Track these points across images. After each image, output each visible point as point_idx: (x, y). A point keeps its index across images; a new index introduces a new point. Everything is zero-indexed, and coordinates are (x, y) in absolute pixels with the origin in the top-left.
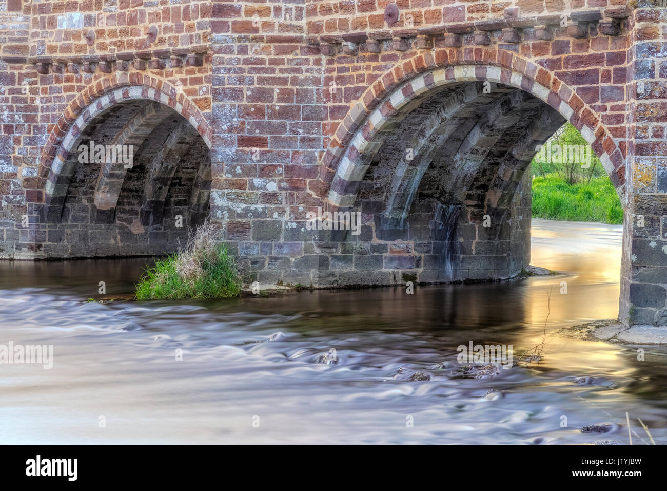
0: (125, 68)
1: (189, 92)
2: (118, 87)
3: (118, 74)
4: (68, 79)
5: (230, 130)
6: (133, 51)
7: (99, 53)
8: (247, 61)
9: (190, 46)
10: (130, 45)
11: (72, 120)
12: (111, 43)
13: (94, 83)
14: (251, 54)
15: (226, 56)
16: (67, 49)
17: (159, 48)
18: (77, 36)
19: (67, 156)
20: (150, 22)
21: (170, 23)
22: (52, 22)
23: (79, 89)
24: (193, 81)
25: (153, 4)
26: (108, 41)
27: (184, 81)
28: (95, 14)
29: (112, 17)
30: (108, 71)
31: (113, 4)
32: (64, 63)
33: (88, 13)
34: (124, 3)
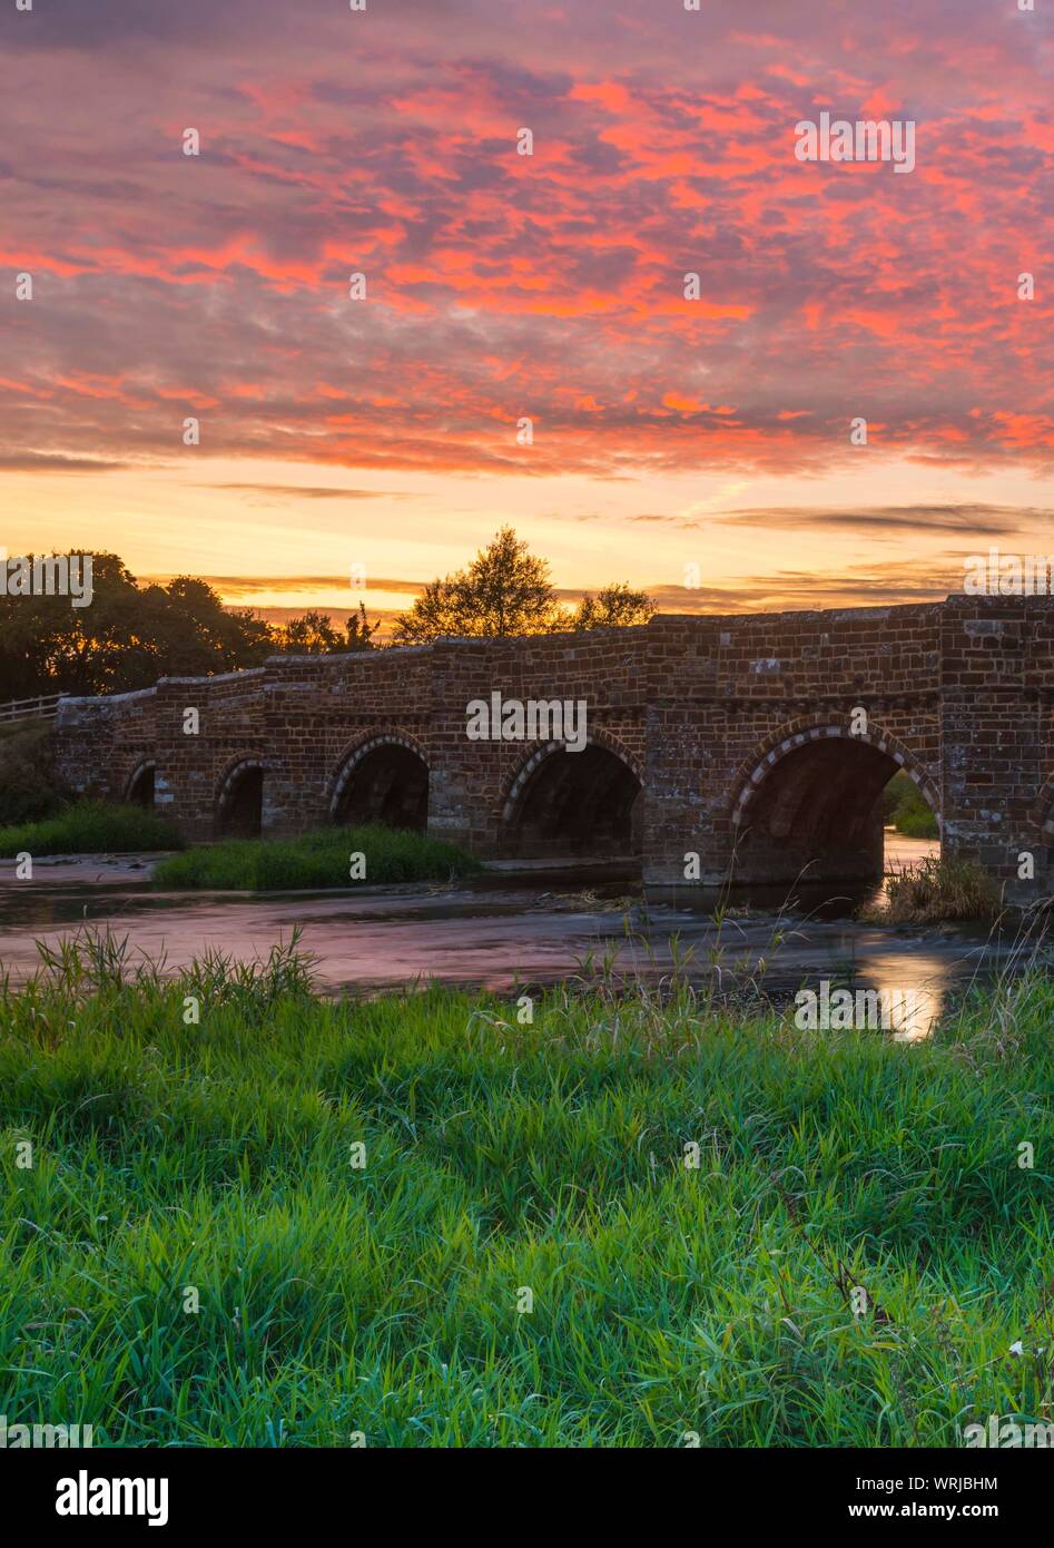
0: (825, 711)
1: (895, 732)
2: (815, 727)
3: (817, 715)
4: (759, 719)
5: (959, 768)
6: (837, 695)
7: (798, 696)
8: (973, 709)
9: (901, 692)
10: (833, 689)
11: (765, 755)
12: (812, 688)
13: (790, 723)
14: (977, 702)
15: (956, 704)
16: (762, 691)
17: (865, 693)
18: (772, 680)
19: (755, 787)
20: (856, 669)
21: (878, 672)
22: (744, 667)
23: (773, 728)
24: (900, 723)
25: (858, 654)
26: (808, 685)
27: (890, 723)
28: (792, 660)
29: (812, 664)
30: (806, 711)
31: (813, 653)
32: (756, 704)
33: (785, 660)
34: (826, 652)
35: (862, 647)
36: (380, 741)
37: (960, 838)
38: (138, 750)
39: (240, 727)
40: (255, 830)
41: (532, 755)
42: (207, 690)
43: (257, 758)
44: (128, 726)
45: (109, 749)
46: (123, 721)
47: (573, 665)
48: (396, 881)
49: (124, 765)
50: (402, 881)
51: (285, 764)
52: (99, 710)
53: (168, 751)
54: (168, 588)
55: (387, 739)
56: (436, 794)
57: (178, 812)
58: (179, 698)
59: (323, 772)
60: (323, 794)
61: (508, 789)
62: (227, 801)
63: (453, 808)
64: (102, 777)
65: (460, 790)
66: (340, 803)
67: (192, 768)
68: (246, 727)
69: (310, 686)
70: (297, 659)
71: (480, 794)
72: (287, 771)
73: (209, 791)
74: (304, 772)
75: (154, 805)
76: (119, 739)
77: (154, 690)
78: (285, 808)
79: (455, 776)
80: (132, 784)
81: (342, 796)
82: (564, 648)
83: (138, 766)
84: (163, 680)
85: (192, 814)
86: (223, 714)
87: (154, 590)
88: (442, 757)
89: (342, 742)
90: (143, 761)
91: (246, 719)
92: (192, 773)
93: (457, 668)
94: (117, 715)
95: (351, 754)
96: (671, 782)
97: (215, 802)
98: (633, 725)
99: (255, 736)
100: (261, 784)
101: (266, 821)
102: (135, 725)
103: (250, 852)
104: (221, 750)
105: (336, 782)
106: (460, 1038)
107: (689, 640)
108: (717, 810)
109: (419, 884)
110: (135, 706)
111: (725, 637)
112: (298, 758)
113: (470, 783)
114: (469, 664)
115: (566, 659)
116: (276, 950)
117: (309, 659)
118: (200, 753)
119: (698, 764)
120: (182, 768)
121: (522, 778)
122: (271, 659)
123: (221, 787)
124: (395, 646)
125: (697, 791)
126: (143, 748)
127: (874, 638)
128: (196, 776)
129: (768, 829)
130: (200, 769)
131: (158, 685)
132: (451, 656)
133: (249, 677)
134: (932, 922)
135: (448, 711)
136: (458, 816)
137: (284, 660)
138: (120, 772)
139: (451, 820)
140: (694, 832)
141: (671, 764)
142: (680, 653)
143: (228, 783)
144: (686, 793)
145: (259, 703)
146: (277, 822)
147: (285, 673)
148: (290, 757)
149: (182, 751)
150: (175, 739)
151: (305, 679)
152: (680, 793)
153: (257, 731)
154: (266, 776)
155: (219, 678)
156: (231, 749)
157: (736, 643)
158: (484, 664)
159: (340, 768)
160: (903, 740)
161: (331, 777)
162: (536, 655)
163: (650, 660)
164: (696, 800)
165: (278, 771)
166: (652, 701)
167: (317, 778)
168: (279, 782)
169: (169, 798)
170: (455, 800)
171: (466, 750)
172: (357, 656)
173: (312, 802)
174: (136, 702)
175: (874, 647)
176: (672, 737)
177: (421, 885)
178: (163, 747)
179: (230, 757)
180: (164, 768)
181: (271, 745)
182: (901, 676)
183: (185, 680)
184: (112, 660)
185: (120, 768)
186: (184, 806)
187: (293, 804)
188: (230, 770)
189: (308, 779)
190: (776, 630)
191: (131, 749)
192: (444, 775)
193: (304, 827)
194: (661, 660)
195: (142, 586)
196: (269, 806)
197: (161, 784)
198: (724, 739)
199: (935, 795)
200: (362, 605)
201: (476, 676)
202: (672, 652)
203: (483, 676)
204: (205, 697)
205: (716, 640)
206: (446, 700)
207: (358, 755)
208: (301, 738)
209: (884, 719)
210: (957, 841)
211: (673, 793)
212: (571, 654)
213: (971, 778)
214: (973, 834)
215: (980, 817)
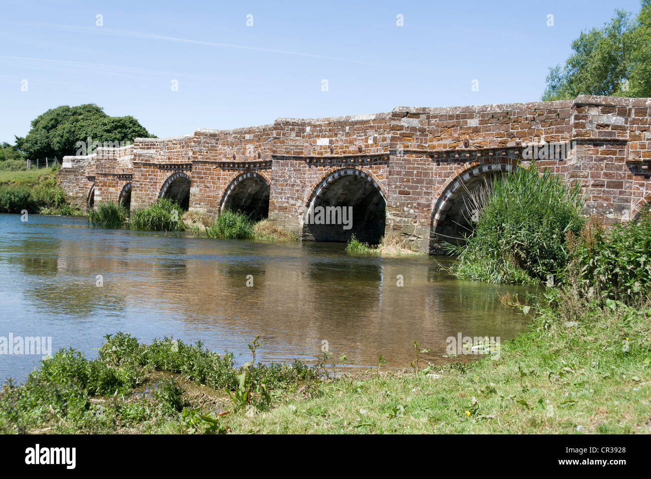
0: (346, 162)
3: (343, 164)
4: (320, 166)
5: (396, 188)
6: (351, 155)
7: (335, 155)
8: (404, 160)
9: (377, 154)
11: (322, 183)
12: (341, 152)
13: (332, 167)
14: (405, 157)
15: (395, 158)
16: (321, 153)
17: (363, 154)
18: (325, 148)
19: (317, 197)
20: (359, 143)
21: (368, 144)
22: (315, 142)
23: (325, 170)
24: (376, 168)
25: (360, 136)
26: (339, 150)
27: (372, 168)
28: (334, 139)
29: (342, 141)
31: (342, 135)
32: (318, 159)
33: (331, 139)
34: (348, 134)
35: (362, 133)
36: (178, 176)
37: (394, 220)
39: (127, 169)
41: (233, 182)
44: (90, 169)
45: (82, 178)
46: (88, 167)
51: (141, 184)
52: (80, 162)
55: (181, 174)
56: (192, 198)
58: (106, 156)
59: (156, 188)
60: (156, 198)
61: (223, 197)
62: (123, 201)
63: (200, 204)
64: (80, 190)
65: (203, 196)
68: (130, 169)
69: (152, 151)
71: (212, 199)
72: (142, 188)
73: (117, 196)
74: (149, 188)
75: (95, 203)
76: (86, 174)
78: (141, 203)
80: (91, 193)
82: (246, 134)
83: (93, 186)
86: (122, 163)
88: (196, 182)
89: (164, 176)
91: (130, 166)
92: (110, 188)
93: (205, 143)
94: (86, 164)
95: (166, 181)
96: (281, 193)
97: (119, 201)
100: (131, 193)
102: (92, 168)
104: (121, 179)
105: (161, 193)
107: (292, 130)
108: (301, 207)
110: (92, 160)
111: (308, 129)
112: (146, 182)
113: (208, 194)
114: (209, 141)
115: (246, 139)
118: (113, 180)
119: (293, 185)
120: (106, 186)
121: (229, 192)
123: (121, 195)
125: (292, 198)
126: (93, 177)
127: (367, 128)
128: (111, 190)
130: (113, 187)
132: (202, 137)
135: (199, 161)
136: (202, 207)
138: (86, 187)
139: (199, 209)
140: (290, 216)
142: (288, 135)
143: (123, 193)
144: (288, 199)
147: (142, 145)
148: (143, 182)
149: (107, 179)
150: (104, 174)
151: (150, 148)
152: (285, 199)
154: (134, 189)
156: (124, 178)
157: (312, 131)
158: (216, 141)
159: (163, 187)
160: (377, 176)
161: (159, 191)
162: (235, 137)
163: (275, 138)
165: (138, 187)
166: (275, 157)
167: (154, 191)
168: (138, 192)
169: (99, 199)
170: (200, 201)
171: (206, 179)
173: (150, 201)
175: (367, 132)
176: (283, 173)
178: (99, 177)
179: (125, 182)
181: (136, 176)
183: (109, 149)
187: (143, 201)
188: (124, 188)
189: (150, 191)
190: (329, 125)
192: (196, 189)
194: (279, 139)
196: (134, 202)
197: (98, 192)
198: (305, 175)
201: (212, 146)
202: (285, 135)
203: (215, 147)
204: (116, 156)
205: (304, 130)
207: (169, 181)
208: (148, 173)
209: (369, 166)
210: (392, 221)
211: (282, 199)
212: (247, 137)
213: (401, 193)
214: (399, 218)
215: (404, 211)
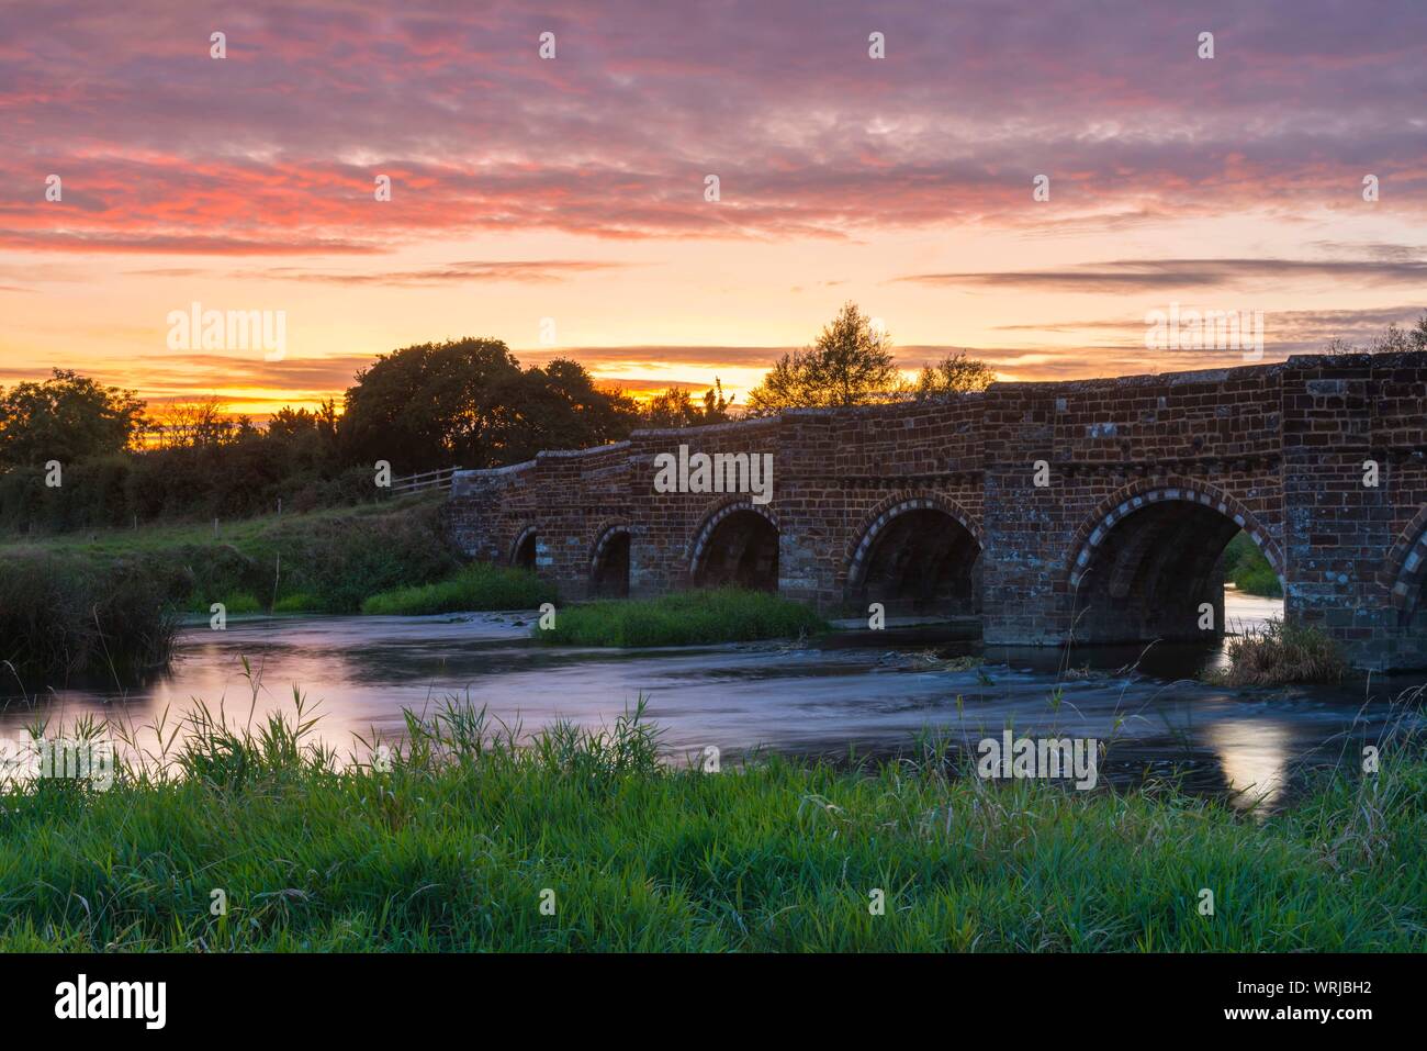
0: (1163, 473)
1: (1235, 495)
2: (1153, 489)
3: (1155, 478)
4: (1096, 482)
5: (1304, 530)
6: (1175, 458)
7: (1134, 460)
8: (1316, 470)
9: (1240, 454)
11: (1102, 518)
12: (1149, 451)
13: (1127, 486)
14: (1320, 463)
15: (1298, 466)
16: (1100, 455)
17: (1204, 455)
18: (1108, 443)
19: (1093, 550)
20: (1194, 432)
21: (1217, 434)
22: (1081, 432)
23: (1110, 491)
24: (1240, 485)
25: (1196, 417)
26: (1145, 448)
27: (1230, 485)
28: (1128, 424)
29: (1149, 428)
30: (1143, 474)
31: (1151, 416)
32: (1093, 468)
33: (1121, 424)
34: (1163, 415)
35: (1199, 410)
36: (734, 507)
37: (1304, 600)
38: (521, 517)
39: (609, 496)
40: (625, 591)
41: (875, 520)
42: (580, 462)
43: (625, 524)
44: (513, 496)
45: (495, 517)
46: (509, 492)
47: (913, 433)
48: (749, 640)
49: (510, 531)
50: (755, 640)
51: (650, 529)
52: (488, 482)
53: (547, 518)
54: (547, 370)
55: (741, 505)
56: (786, 556)
57: (557, 574)
58: (556, 470)
59: (683, 536)
60: (684, 557)
61: (853, 553)
62: (599, 564)
63: (802, 570)
64: (492, 542)
65: (808, 553)
66: (699, 566)
67: (567, 533)
68: (615, 496)
70: (659, 432)
71: (828, 557)
72: (652, 536)
73: (584, 555)
74: (667, 536)
75: (536, 567)
76: (505, 508)
77: (534, 463)
78: (651, 569)
79: (803, 540)
80: (517, 549)
81: (701, 558)
82: (904, 417)
83: (522, 532)
84: (541, 454)
85: (569, 575)
86: (595, 484)
87: (535, 372)
88: (792, 522)
89: (700, 509)
90: (526, 528)
91: (614, 489)
92: (568, 538)
93: (804, 438)
94: (503, 486)
95: (708, 520)
96: (1009, 544)
97: (589, 565)
98: (974, 490)
99: (622, 504)
100: (629, 549)
101: (633, 582)
102: (520, 495)
103: (617, 612)
104: (594, 516)
105: (695, 546)
106: (792, 822)
107: (1026, 406)
108: (1054, 572)
109: (771, 642)
110: (518, 477)
111: (1061, 403)
112: (661, 523)
113: (819, 546)
114: (814, 434)
115: (906, 428)
116: (622, 721)
117: (670, 432)
118: (575, 520)
119: (1035, 527)
120: (560, 534)
121: (866, 541)
122: (636, 432)
123: (594, 550)
124: (749, 418)
125: (1035, 555)
126: (526, 515)
127: (1213, 400)
128: (572, 541)
129: (1107, 589)
130: (575, 534)
131: (538, 459)
132: (798, 427)
133: (617, 450)
134: (1277, 685)
135: (795, 478)
136: (807, 577)
137: (646, 433)
138: (507, 537)
139: (801, 581)
140: (1033, 594)
141: (1010, 527)
142: (1016, 419)
143: (600, 547)
144: (1025, 556)
145: (625, 474)
146: (643, 583)
147: (648, 445)
148: (656, 523)
149: (559, 518)
150: (553, 507)
151: (666, 451)
152: (1018, 556)
153: (624, 498)
154: (633, 540)
155: (590, 451)
156: (602, 516)
157: (1072, 408)
158: (829, 433)
159: (699, 533)
160: (1243, 502)
161: (691, 541)
162: (877, 424)
163: (987, 427)
164: (1034, 562)
165: (643, 536)
166: (989, 467)
167: (678, 542)
168: (644, 546)
169: (548, 561)
170: (803, 562)
171: (813, 515)
172: (712, 428)
173: (674, 564)
174: (520, 474)
175: (1212, 409)
176: (1010, 501)
177: (773, 643)
178: (543, 515)
179: (601, 523)
180: (544, 534)
181: (637, 512)
182: (1241, 438)
183: (560, 454)
184: (500, 435)
185: (507, 534)
186: (563, 568)
187: (657, 566)
188: (601, 535)
189: (670, 543)
190: (1113, 395)
191: (516, 516)
192: (793, 539)
193: (668, 587)
194: (996, 427)
195: (524, 367)
196: (636, 568)
197: (541, 548)
198: (1062, 503)
199: (1278, 557)
200: (718, 380)
201: (821, 445)
202: (1010, 419)
203: (828, 445)
204: (578, 469)
205: (1051, 406)
206: (793, 468)
207: (715, 520)
208: (663, 505)
209: (1222, 481)
210: (1301, 602)
211: (1011, 556)
212: (910, 423)
213: (1315, 540)
214: (1318, 596)
215: (1325, 579)
